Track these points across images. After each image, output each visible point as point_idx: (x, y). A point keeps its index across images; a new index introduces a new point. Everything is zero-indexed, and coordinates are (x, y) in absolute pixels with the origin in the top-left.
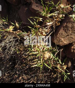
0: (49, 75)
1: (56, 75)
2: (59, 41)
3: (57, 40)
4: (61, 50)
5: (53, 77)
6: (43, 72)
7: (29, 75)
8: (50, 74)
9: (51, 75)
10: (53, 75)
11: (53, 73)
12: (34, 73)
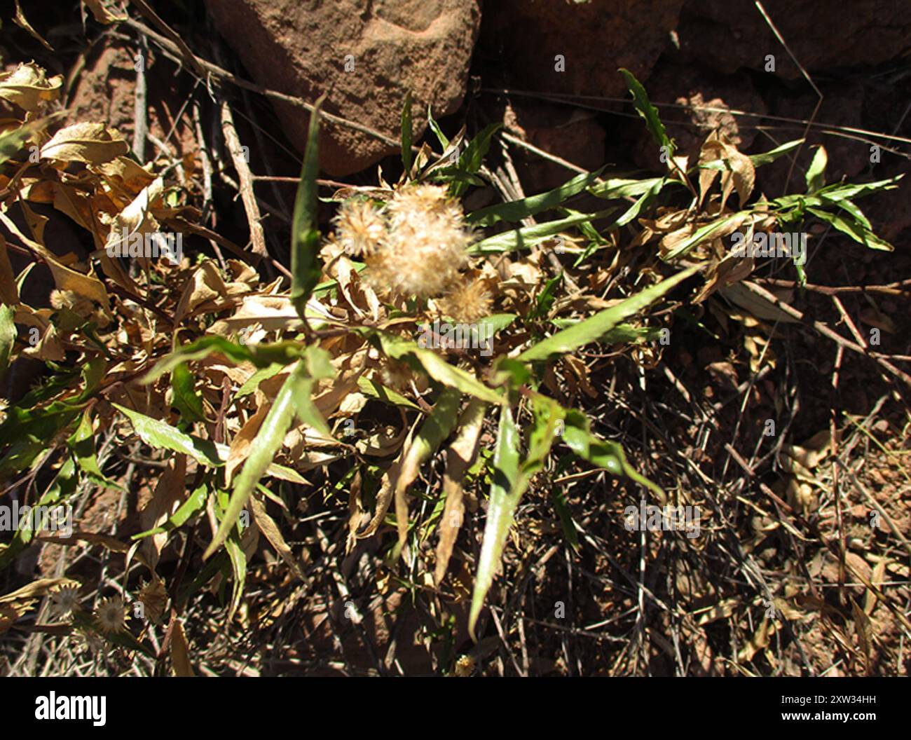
0: (717, 415)
1: (754, 331)
2: (381, 81)
3: (351, 98)
4: (514, 133)
5: (760, 383)
6: (663, 463)
7: (619, 646)
8: (714, 400)
9: (725, 392)
10: (743, 372)
11: (719, 366)
12: (619, 579)
